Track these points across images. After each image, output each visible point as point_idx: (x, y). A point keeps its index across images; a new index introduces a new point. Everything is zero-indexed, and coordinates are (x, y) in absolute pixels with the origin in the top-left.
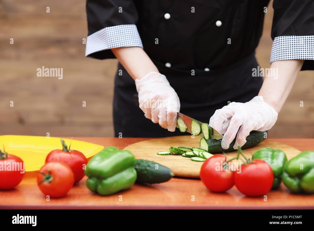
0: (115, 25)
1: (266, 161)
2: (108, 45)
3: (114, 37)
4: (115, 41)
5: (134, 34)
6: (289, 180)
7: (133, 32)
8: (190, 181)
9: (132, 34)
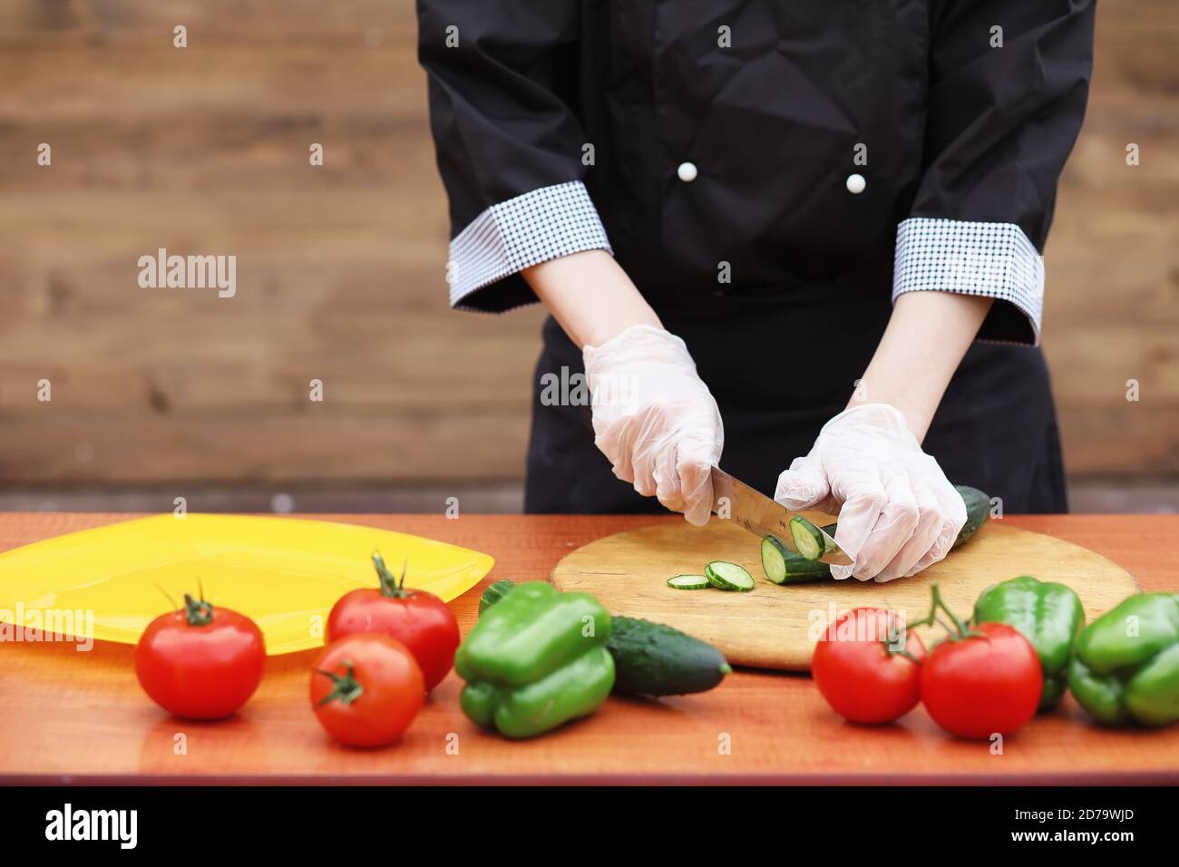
0: (518, 195)
1: (1018, 627)
2: (507, 262)
3: (521, 233)
4: (526, 245)
5: (581, 211)
6: (1089, 684)
7: (579, 205)
8: (777, 681)
9: (575, 212)
